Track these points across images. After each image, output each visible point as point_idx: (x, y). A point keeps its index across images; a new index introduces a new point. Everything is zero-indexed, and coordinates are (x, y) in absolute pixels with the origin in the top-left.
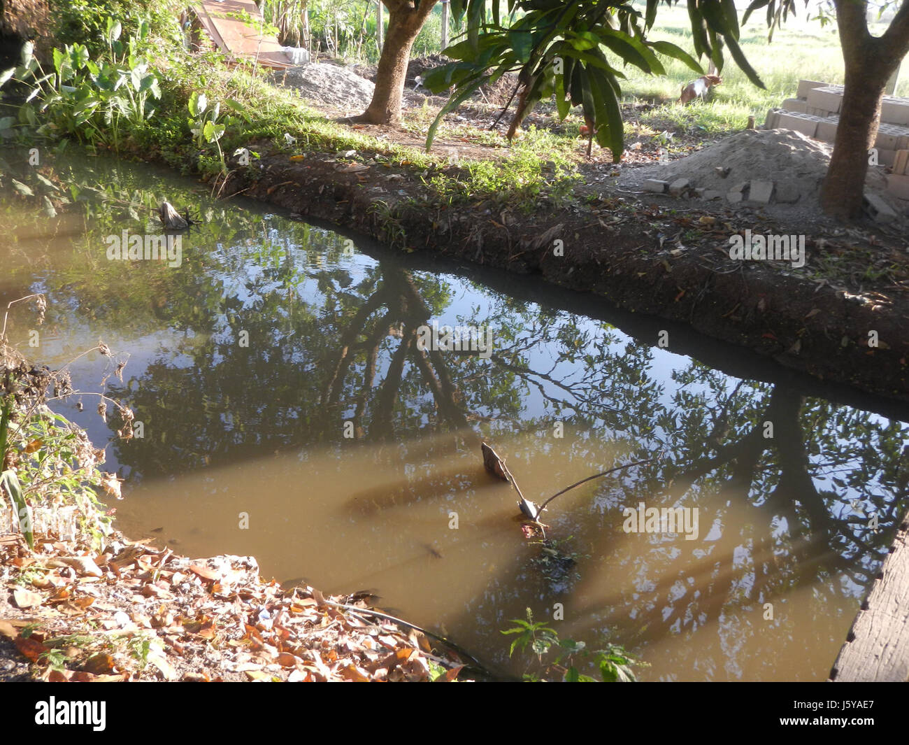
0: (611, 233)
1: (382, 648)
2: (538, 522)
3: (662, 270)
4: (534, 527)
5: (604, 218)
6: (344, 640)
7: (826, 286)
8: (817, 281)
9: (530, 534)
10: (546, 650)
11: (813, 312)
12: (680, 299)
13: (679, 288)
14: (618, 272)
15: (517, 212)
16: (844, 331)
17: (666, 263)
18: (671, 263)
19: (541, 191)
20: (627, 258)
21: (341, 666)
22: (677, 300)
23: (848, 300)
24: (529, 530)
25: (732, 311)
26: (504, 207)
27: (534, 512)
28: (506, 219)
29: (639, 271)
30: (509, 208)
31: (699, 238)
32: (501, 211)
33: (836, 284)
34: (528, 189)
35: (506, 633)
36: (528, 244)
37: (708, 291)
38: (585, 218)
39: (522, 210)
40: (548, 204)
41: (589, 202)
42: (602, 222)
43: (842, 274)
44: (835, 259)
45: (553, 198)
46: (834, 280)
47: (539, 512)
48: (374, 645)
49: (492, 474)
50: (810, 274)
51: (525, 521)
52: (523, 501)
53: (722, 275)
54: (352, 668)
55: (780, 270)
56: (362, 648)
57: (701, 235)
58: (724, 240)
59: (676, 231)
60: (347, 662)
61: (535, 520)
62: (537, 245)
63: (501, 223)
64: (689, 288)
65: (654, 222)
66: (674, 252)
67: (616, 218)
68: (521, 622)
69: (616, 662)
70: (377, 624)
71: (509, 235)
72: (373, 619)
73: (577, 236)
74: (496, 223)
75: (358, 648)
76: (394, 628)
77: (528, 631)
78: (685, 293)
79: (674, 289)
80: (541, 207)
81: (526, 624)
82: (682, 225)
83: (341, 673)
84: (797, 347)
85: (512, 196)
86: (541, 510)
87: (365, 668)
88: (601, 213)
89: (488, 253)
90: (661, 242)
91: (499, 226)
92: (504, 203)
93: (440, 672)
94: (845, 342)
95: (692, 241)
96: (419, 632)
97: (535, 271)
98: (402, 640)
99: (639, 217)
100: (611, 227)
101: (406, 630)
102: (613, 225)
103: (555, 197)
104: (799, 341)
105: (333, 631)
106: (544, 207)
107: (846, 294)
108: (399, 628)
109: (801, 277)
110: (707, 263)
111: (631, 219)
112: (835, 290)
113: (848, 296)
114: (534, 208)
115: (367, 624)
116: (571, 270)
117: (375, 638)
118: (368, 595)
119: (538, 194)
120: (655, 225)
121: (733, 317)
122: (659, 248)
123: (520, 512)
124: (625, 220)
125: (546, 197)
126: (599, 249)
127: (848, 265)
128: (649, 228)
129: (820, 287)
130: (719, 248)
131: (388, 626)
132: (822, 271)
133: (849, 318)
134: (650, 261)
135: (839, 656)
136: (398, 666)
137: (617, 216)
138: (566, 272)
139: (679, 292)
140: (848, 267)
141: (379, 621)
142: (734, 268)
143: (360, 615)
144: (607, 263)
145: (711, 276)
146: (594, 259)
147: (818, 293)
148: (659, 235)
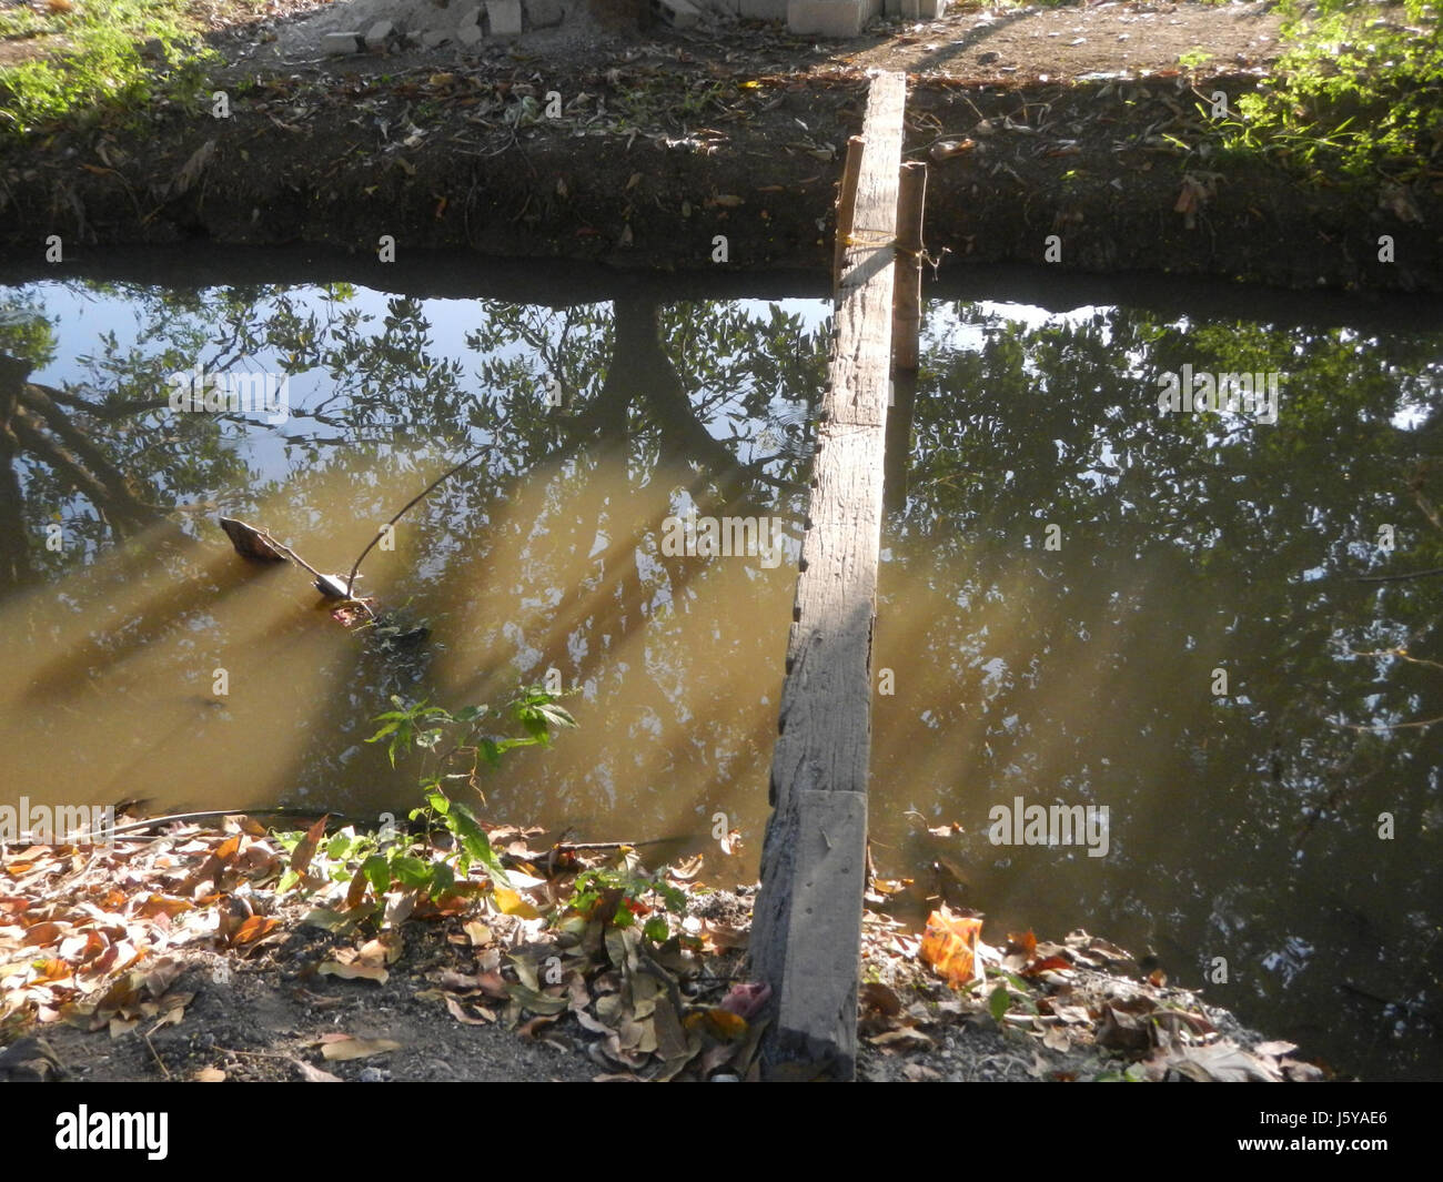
0: (301, 136)
1: (189, 859)
2: (354, 599)
3: (400, 176)
4: (350, 607)
5: (279, 114)
6: (122, 874)
7: (639, 137)
8: (625, 133)
9: (348, 618)
10: (437, 738)
11: (634, 180)
12: (443, 213)
13: (436, 196)
14: (333, 196)
15: (126, 139)
16: (681, 195)
17: (402, 162)
18: (410, 160)
19: (154, 94)
20: (340, 170)
21: (137, 905)
22: (439, 215)
23: (672, 151)
24: (345, 615)
25: (524, 209)
26: (97, 138)
27: (342, 588)
28: (109, 156)
29: (365, 186)
30: (107, 136)
31: (440, 111)
32: (94, 145)
33: (652, 132)
34: (130, 94)
35: (374, 740)
36: (165, 189)
37: (480, 189)
38: (248, 122)
39: (132, 134)
40: (175, 112)
41: (244, 94)
42: (278, 122)
43: (655, 114)
44: (639, 94)
45: (180, 102)
46: (646, 126)
47: (350, 584)
48: (174, 860)
49: (255, 558)
50: (612, 125)
51: (336, 604)
52: (320, 579)
53: (491, 160)
54: (157, 900)
55: (570, 130)
56: (158, 872)
57: (442, 105)
58: (477, 105)
59: (400, 108)
60: (143, 896)
61: (348, 597)
62: (183, 186)
63: (102, 165)
64: (450, 191)
65: (362, 102)
66: (409, 141)
67: (299, 110)
68: (389, 715)
69: (539, 704)
70: (164, 835)
71: (127, 183)
72: (155, 831)
73: (245, 155)
74: (94, 169)
75: (151, 875)
76: (194, 828)
77: (403, 724)
78: (448, 203)
79: (429, 200)
80: (164, 121)
81: (398, 715)
82: (406, 98)
83: (141, 914)
84: (628, 236)
85: (104, 114)
86: (351, 580)
87: (176, 894)
88: (271, 108)
89: (100, 224)
90: (384, 131)
91: (101, 171)
92: (95, 128)
93: (297, 839)
94: (686, 210)
95: (430, 118)
96: (236, 817)
97: (196, 232)
98: (215, 838)
99: (335, 100)
100: (295, 127)
101: (214, 823)
102: (297, 122)
103: (184, 98)
104: (627, 227)
105: (98, 871)
106: (169, 119)
107: (668, 142)
108: (202, 826)
109: (603, 132)
110: (462, 146)
111: (323, 105)
112: (653, 140)
113: (672, 143)
114: (154, 125)
115: (148, 841)
116: (256, 212)
117: (172, 852)
118: (130, 805)
119: (151, 100)
120: (364, 106)
121: (528, 218)
122: (383, 141)
123: (321, 595)
124: (314, 109)
125: (166, 102)
126: (288, 167)
127: (658, 100)
128: (356, 114)
129: (631, 140)
130: (474, 119)
131: (184, 831)
132: (627, 117)
133: (682, 175)
134: (378, 166)
135: (797, 591)
136: (227, 869)
137: (298, 106)
138: (248, 217)
139: (439, 201)
140: (659, 102)
141: (165, 830)
142: (506, 142)
143: (130, 835)
144: (310, 187)
145: (476, 164)
146: (287, 186)
147: (631, 152)
148: (377, 121)
